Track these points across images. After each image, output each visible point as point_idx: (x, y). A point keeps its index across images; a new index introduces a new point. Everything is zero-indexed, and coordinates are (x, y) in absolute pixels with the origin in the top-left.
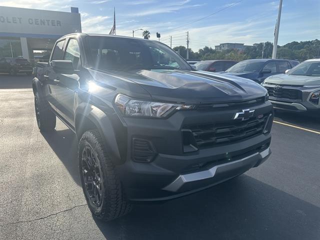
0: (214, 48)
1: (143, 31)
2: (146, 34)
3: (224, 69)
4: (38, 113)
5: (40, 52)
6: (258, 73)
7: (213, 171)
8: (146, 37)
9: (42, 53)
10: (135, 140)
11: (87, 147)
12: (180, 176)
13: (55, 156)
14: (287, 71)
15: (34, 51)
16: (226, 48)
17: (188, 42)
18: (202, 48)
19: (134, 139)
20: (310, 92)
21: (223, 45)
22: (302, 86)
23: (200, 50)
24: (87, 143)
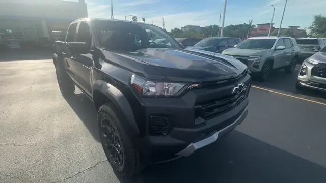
0: (181, 29)
1: (132, 17)
2: (135, 18)
3: (193, 44)
4: (60, 81)
5: (58, 31)
6: (216, 47)
7: (215, 136)
8: (135, 20)
9: (59, 33)
10: (153, 118)
11: (105, 118)
12: (192, 144)
13: (77, 117)
14: (235, 46)
15: (53, 31)
16: (188, 29)
17: (164, 24)
18: (173, 29)
19: (151, 117)
20: (253, 61)
21: (187, 26)
22: (248, 56)
23: (172, 30)
24: (105, 114)
